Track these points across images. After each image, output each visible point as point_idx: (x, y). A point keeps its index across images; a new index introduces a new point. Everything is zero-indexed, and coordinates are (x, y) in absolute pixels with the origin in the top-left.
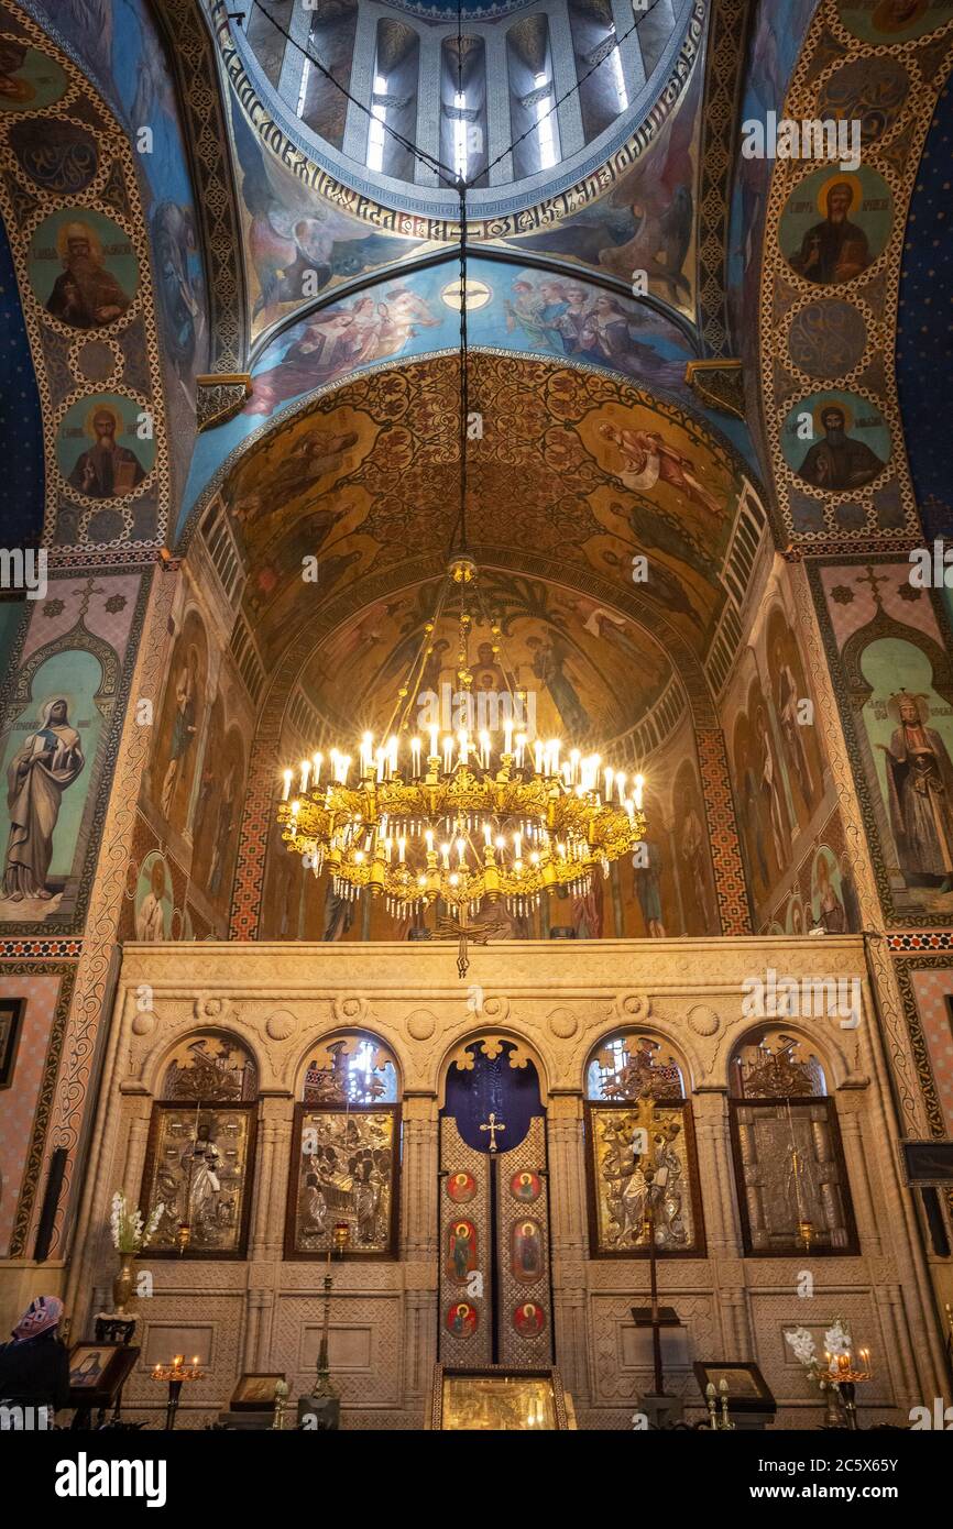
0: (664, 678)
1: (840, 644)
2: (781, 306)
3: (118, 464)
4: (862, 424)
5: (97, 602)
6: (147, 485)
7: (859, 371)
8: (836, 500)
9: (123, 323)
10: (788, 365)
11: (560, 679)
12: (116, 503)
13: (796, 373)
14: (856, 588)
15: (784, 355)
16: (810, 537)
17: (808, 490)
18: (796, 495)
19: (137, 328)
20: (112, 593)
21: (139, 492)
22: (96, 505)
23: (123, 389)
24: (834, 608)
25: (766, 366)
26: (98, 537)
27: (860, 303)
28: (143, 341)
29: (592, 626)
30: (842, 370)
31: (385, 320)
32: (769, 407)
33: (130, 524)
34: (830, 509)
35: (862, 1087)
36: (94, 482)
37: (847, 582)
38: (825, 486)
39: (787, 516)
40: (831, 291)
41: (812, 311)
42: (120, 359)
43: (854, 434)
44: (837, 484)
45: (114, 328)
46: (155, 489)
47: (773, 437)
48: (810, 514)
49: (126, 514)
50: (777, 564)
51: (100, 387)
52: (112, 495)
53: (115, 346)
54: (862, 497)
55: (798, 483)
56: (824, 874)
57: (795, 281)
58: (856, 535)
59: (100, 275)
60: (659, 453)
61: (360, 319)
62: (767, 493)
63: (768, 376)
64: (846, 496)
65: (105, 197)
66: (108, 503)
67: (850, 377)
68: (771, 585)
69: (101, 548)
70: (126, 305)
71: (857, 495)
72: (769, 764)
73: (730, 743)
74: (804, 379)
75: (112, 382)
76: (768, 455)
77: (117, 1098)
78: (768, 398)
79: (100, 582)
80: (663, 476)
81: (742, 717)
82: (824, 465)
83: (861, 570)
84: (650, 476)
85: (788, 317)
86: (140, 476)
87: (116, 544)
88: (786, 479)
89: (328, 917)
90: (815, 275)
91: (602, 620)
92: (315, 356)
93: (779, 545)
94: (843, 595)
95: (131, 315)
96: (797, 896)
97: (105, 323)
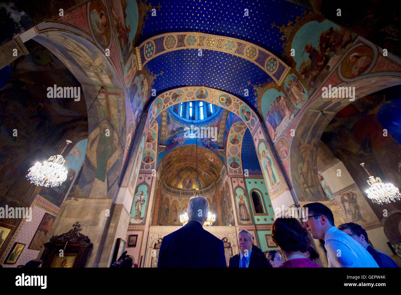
0: (212, 183)
1: (234, 188)
2: (229, 146)
3: (150, 159)
4: (237, 160)
5: (147, 178)
6: (153, 162)
7: (237, 154)
8: (234, 169)
9: (153, 142)
10: (229, 153)
11: (198, 180)
12: (149, 164)
13: (230, 154)
14: (236, 181)
15: (229, 151)
16: (231, 174)
17: (231, 168)
18: (229, 168)
19: (155, 143)
20: (148, 177)
21: (152, 163)
22: (147, 164)
23: (152, 150)
24: (233, 183)
25: (227, 152)
26: (146, 168)
27: (238, 147)
28: (155, 144)
29: (203, 174)
30: (235, 154)
31: (182, 138)
32: (227, 157)
33: (151, 167)
34: (233, 170)
35: (235, 246)
36: (147, 161)
37: (235, 180)
38: (233, 167)
39: (228, 171)
40: (235, 145)
41: (232, 147)
42: (152, 146)
43: (236, 161)
44: (234, 167)
45: (152, 143)
46: (154, 162)
47: (227, 161)
48: (231, 171)
49: (150, 165)
50: (227, 176)
51: (149, 149)
52: (149, 163)
53: (152, 145)
54: (237, 169)
55: (230, 167)
56: (231, 217)
57: (231, 144)
58: (236, 174)
59: (151, 137)
60: (214, 158)
61: (179, 138)
62: (226, 168)
63: (227, 154)
64: (235, 169)
65: (154, 129)
66: (148, 164)
67: (236, 155)
68: (226, 178)
69: (147, 170)
70: (154, 140)
71: (236, 169)
72: (225, 199)
73: (220, 193)
74: (231, 154)
75: (150, 149)
76: (227, 163)
77: (149, 248)
78: (227, 156)
79: (147, 175)
80: (214, 161)
81: (221, 191)
82: (233, 165)
83: (236, 179)
84: (212, 160)
85: (230, 147)
86: (152, 160)
87: (149, 169)
88: (229, 166)
89: (165, 215)
90: (233, 143)
91: (204, 174)
92: (173, 143)
93: (228, 174)
94: (234, 182)
95: (154, 141)
96: (228, 217)
97: (151, 142)
